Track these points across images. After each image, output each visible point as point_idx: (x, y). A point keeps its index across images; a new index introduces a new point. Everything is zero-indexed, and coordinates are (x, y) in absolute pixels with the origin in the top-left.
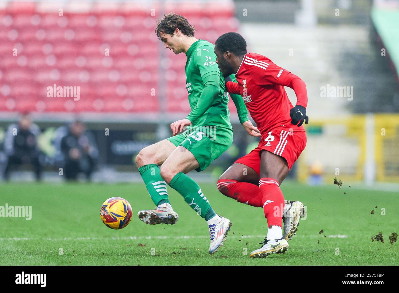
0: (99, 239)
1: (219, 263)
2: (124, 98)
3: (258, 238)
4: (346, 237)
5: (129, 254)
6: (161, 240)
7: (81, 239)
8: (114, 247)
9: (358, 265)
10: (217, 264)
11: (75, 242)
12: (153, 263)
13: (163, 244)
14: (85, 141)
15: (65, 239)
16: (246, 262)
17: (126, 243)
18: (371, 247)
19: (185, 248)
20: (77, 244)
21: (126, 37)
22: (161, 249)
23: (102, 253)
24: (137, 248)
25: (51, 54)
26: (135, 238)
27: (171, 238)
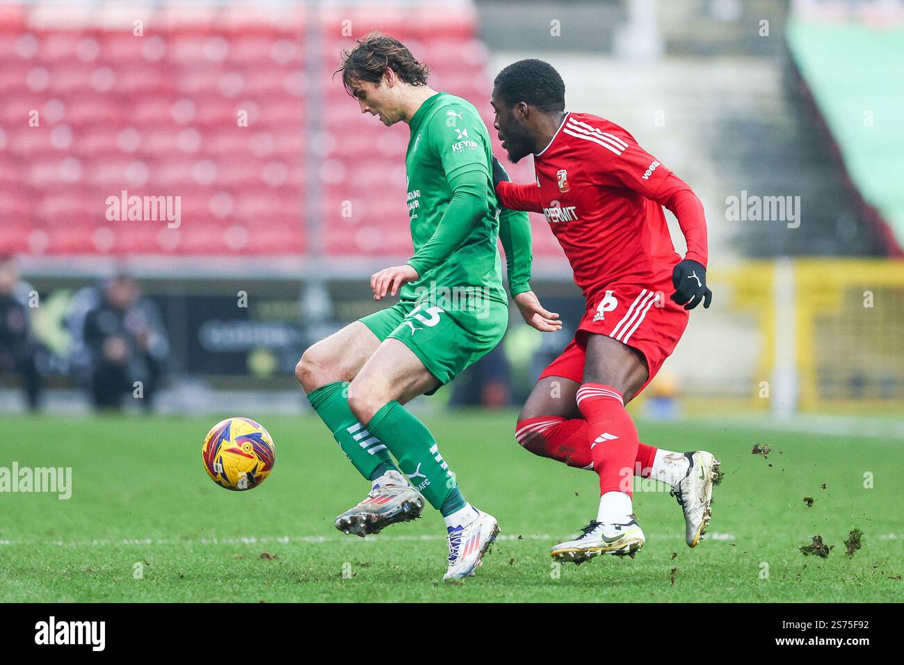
0: (173, 542)
1: (443, 598)
2: (228, 222)
3: (531, 540)
4: (732, 537)
5: (241, 576)
6: (312, 545)
7: (131, 542)
8: (205, 562)
9: (759, 602)
10: (439, 600)
11: (117, 550)
12: (295, 596)
13: (317, 554)
14: (140, 321)
15: (95, 542)
16: (504, 596)
17: (233, 552)
18: (788, 561)
19: (367, 563)
20: (121, 553)
21: (232, 84)
22: (313, 565)
23: (179, 573)
24: (258, 563)
25: (62, 122)
26: (253, 540)
27: (334, 542)
